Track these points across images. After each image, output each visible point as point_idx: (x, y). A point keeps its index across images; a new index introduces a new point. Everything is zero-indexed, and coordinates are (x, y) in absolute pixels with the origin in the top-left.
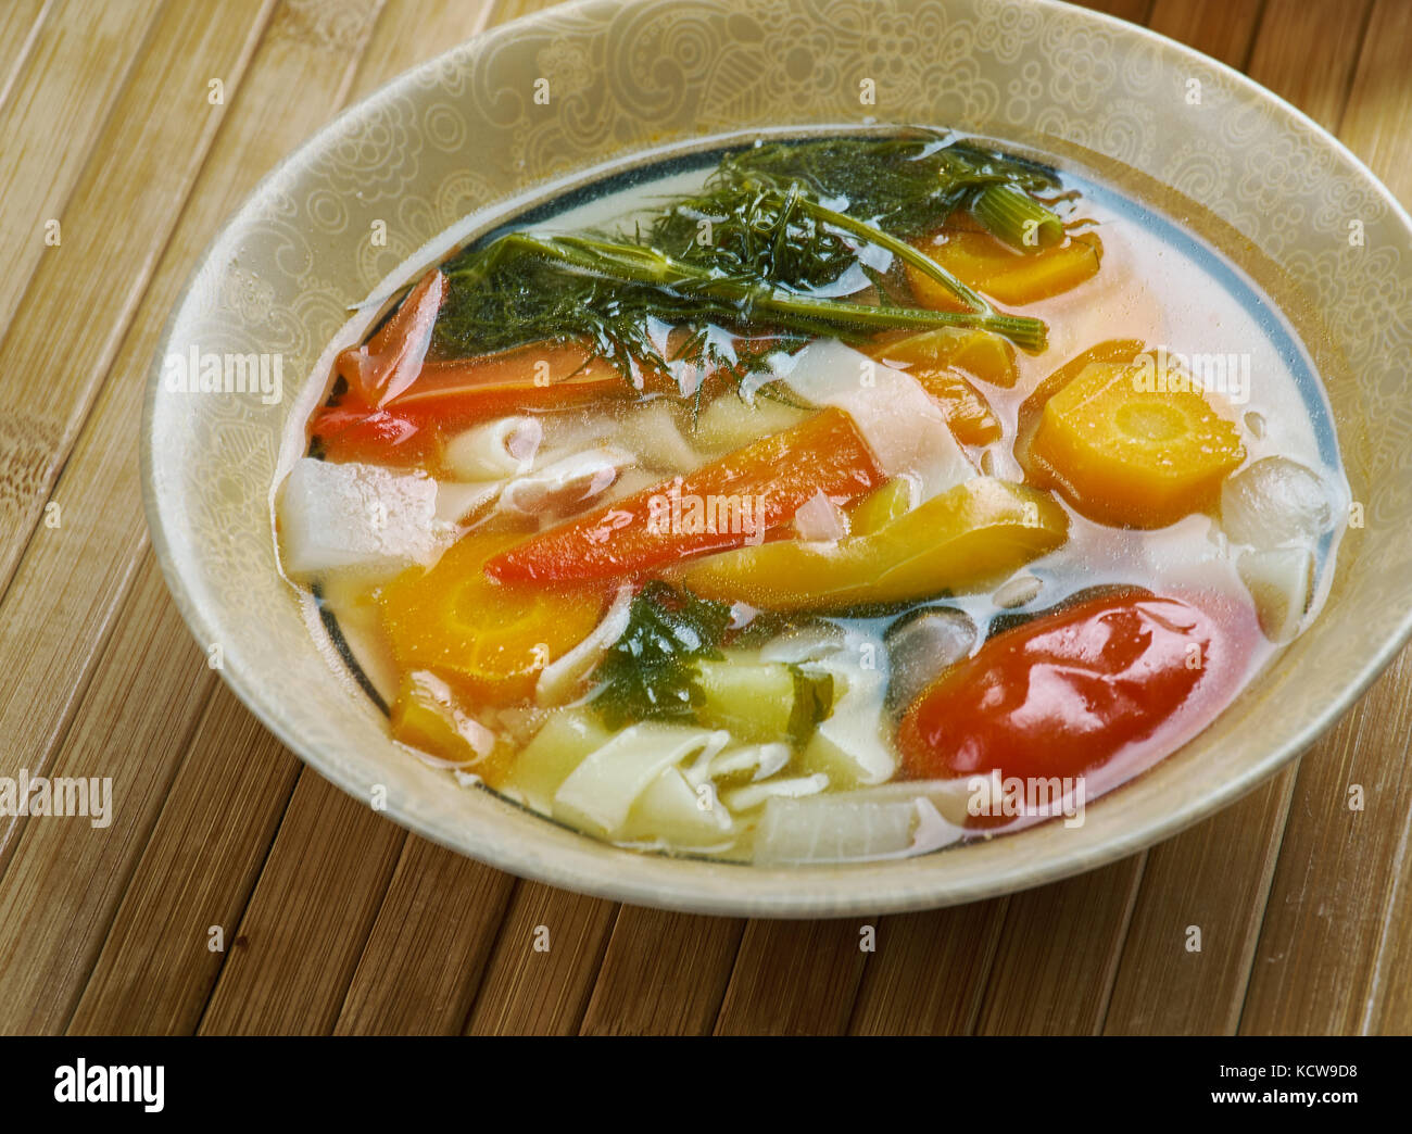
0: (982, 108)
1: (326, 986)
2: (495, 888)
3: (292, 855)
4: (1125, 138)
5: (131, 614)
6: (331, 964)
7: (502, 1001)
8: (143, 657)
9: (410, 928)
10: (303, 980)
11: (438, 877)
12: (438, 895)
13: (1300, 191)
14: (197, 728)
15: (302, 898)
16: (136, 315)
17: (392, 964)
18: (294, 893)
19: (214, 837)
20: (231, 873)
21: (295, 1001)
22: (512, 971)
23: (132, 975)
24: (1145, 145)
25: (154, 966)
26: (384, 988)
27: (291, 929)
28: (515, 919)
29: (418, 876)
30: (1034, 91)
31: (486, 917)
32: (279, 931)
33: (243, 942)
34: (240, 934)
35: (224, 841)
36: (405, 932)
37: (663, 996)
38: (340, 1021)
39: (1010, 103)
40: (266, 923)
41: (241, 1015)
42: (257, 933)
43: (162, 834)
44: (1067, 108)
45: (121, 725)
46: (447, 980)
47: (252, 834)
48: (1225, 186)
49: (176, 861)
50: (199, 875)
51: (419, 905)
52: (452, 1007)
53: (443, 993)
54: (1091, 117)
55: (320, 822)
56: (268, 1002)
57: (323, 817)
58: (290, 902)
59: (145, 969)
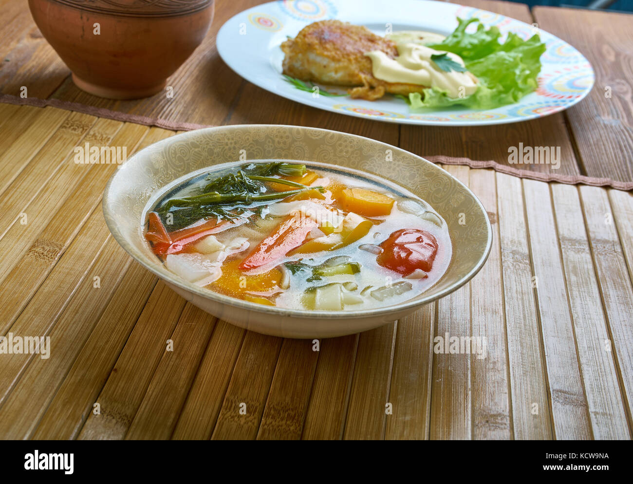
0: (259, 153)
1: (142, 384)
2: (196, 359)
3: (131, 348)
4: (300, 151)
5: (81, 289)
6: (144, 378)
7: (199, 390)
8: (85, 298)
9: (169, 369)
10: (135, 382)
11: (177, 356)
12: (178, 361)
13: (356, 148)
14: (101, 316)
15: (135, 359)
16: (86, 223)
17: (163, 378)
18: (132, 358)
19: (107, 342)
20: (112, 352)
21: (132, 387)
22: (202, 381)
23: (79, 378)
24: (306, 151)
25: (86, 375)
26: (161, 385)
27: (131, 368)
28: (202, 368)
29: (171, 356)
30: (271, 146)
31: (193, 366)
32: (127, 368)
33: (116, 370)
34: (115, 368)
35: (110, 344)
36: (167, 370)
37: (251, 389)
38: (147, 393)
39: (266, 151)
40: (123, 365)
41: (114, 391)
42: (120, 368)
43: (90, 342)
44: (281, 148)
45: (78, 315)
46: (181, 383)
47: (118, 342)
48: (333, 154)
49: (94, 348)
50: (101, 352)
51: (171, 363)
52: (183, 390)
53: (180, 386)
54: (289, 149)
55: (140, 340)
56: (123, 387)
57: (141, 339)
58: (131, 360)
59: (83, 376)
